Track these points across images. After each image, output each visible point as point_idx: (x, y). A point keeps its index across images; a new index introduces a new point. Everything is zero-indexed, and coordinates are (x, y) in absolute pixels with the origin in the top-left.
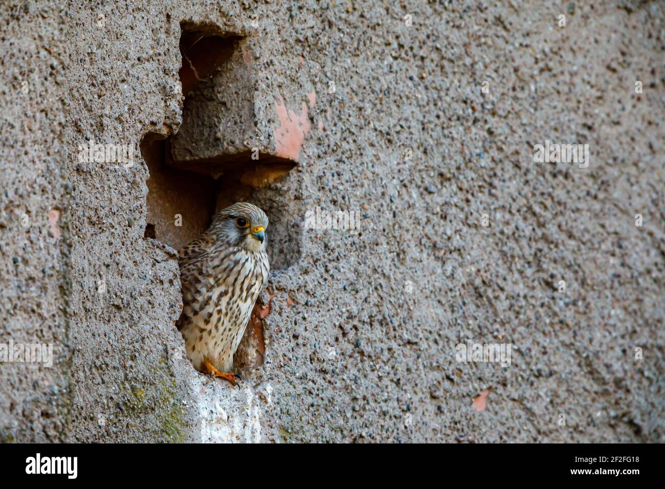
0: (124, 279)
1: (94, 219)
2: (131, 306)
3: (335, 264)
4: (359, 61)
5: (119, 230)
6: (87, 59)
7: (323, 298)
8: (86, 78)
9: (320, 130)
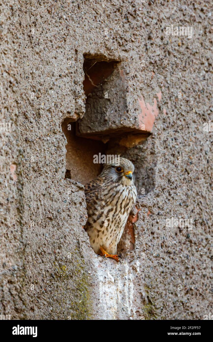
0: (54, 202)
1: (36, 168)
2: (58, 218)
3: (174, 191)
4: (186, 74)
5: (50, 174)
6: (30, 76)
7: (168, 210)
8: (30, 87)
9: (165, 114)
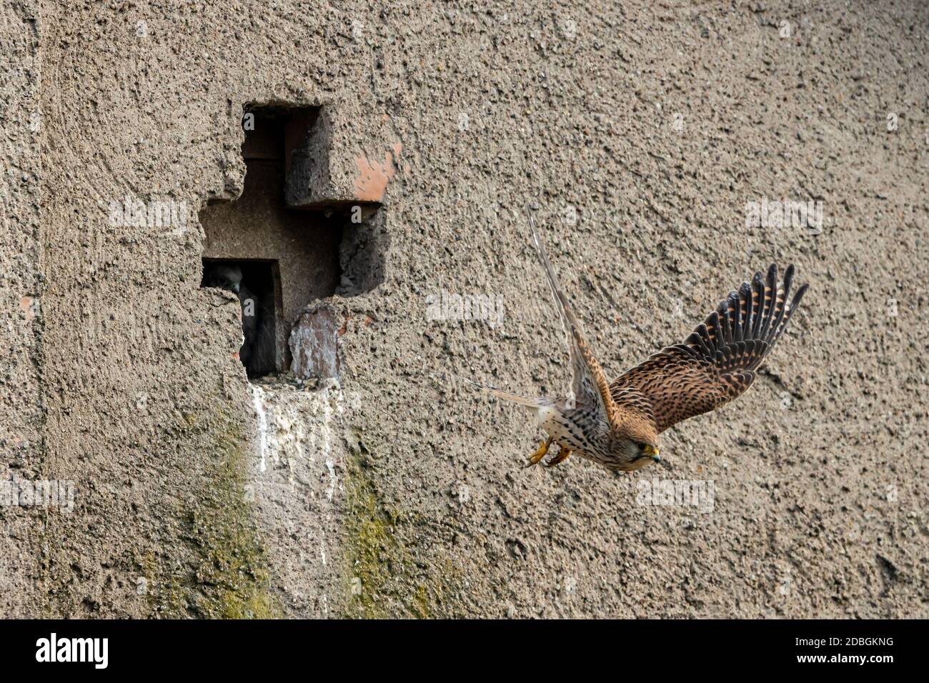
0: (176, 325)
1: (140, 280)
2: (184, 346)
3: (421, 283)
4: (453, 110)
5: (169, 286)
6: (134, 149)
7: (404, 314)
8: (132, 165)
9: (406, 173)
